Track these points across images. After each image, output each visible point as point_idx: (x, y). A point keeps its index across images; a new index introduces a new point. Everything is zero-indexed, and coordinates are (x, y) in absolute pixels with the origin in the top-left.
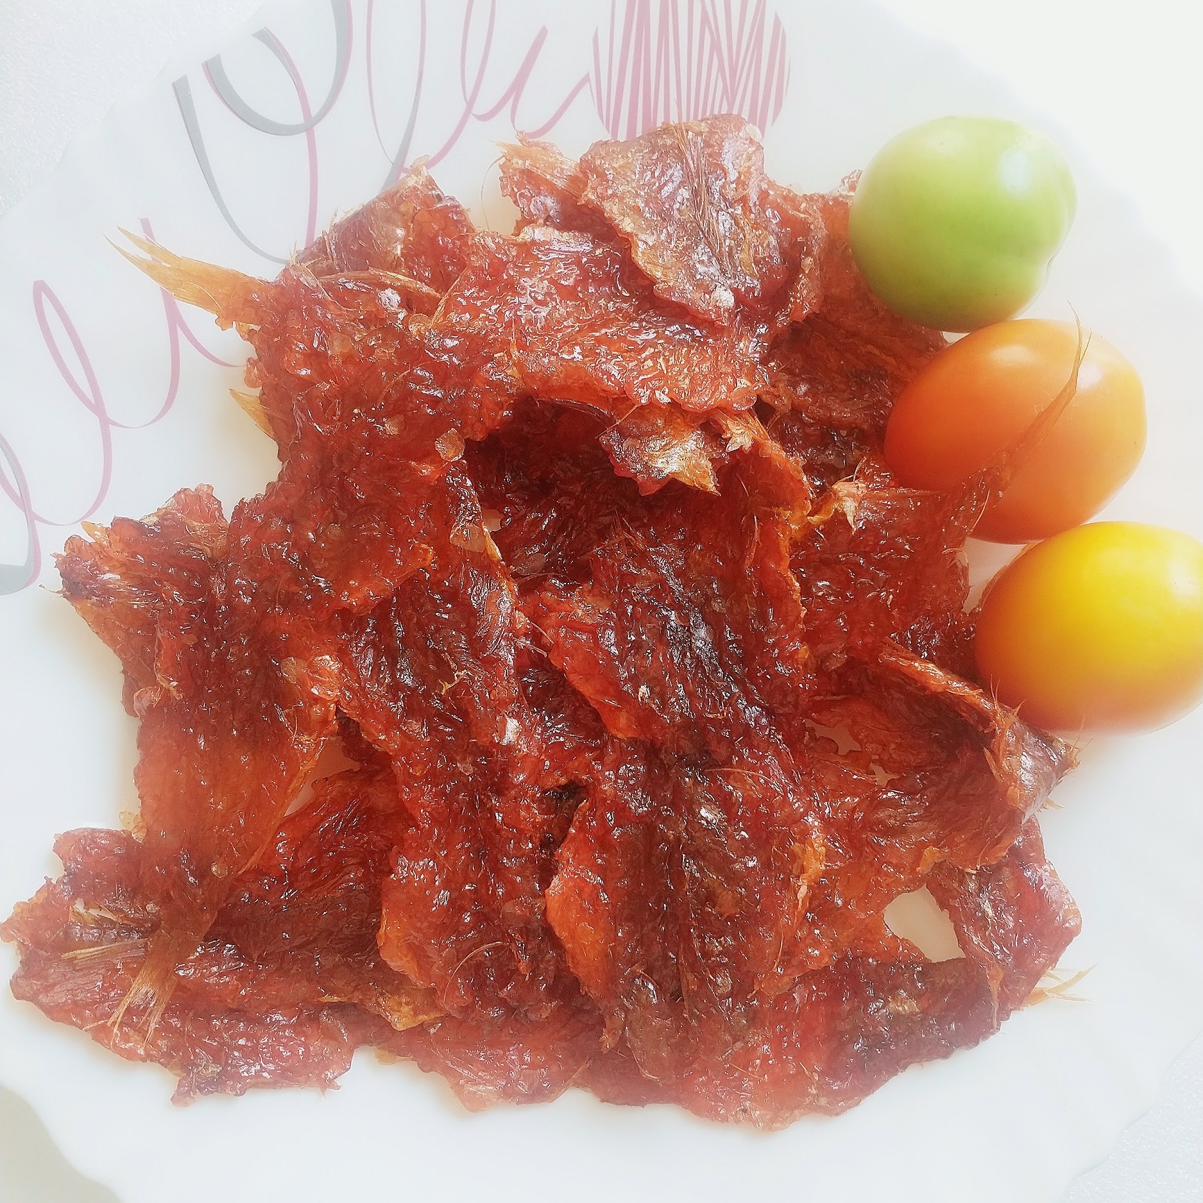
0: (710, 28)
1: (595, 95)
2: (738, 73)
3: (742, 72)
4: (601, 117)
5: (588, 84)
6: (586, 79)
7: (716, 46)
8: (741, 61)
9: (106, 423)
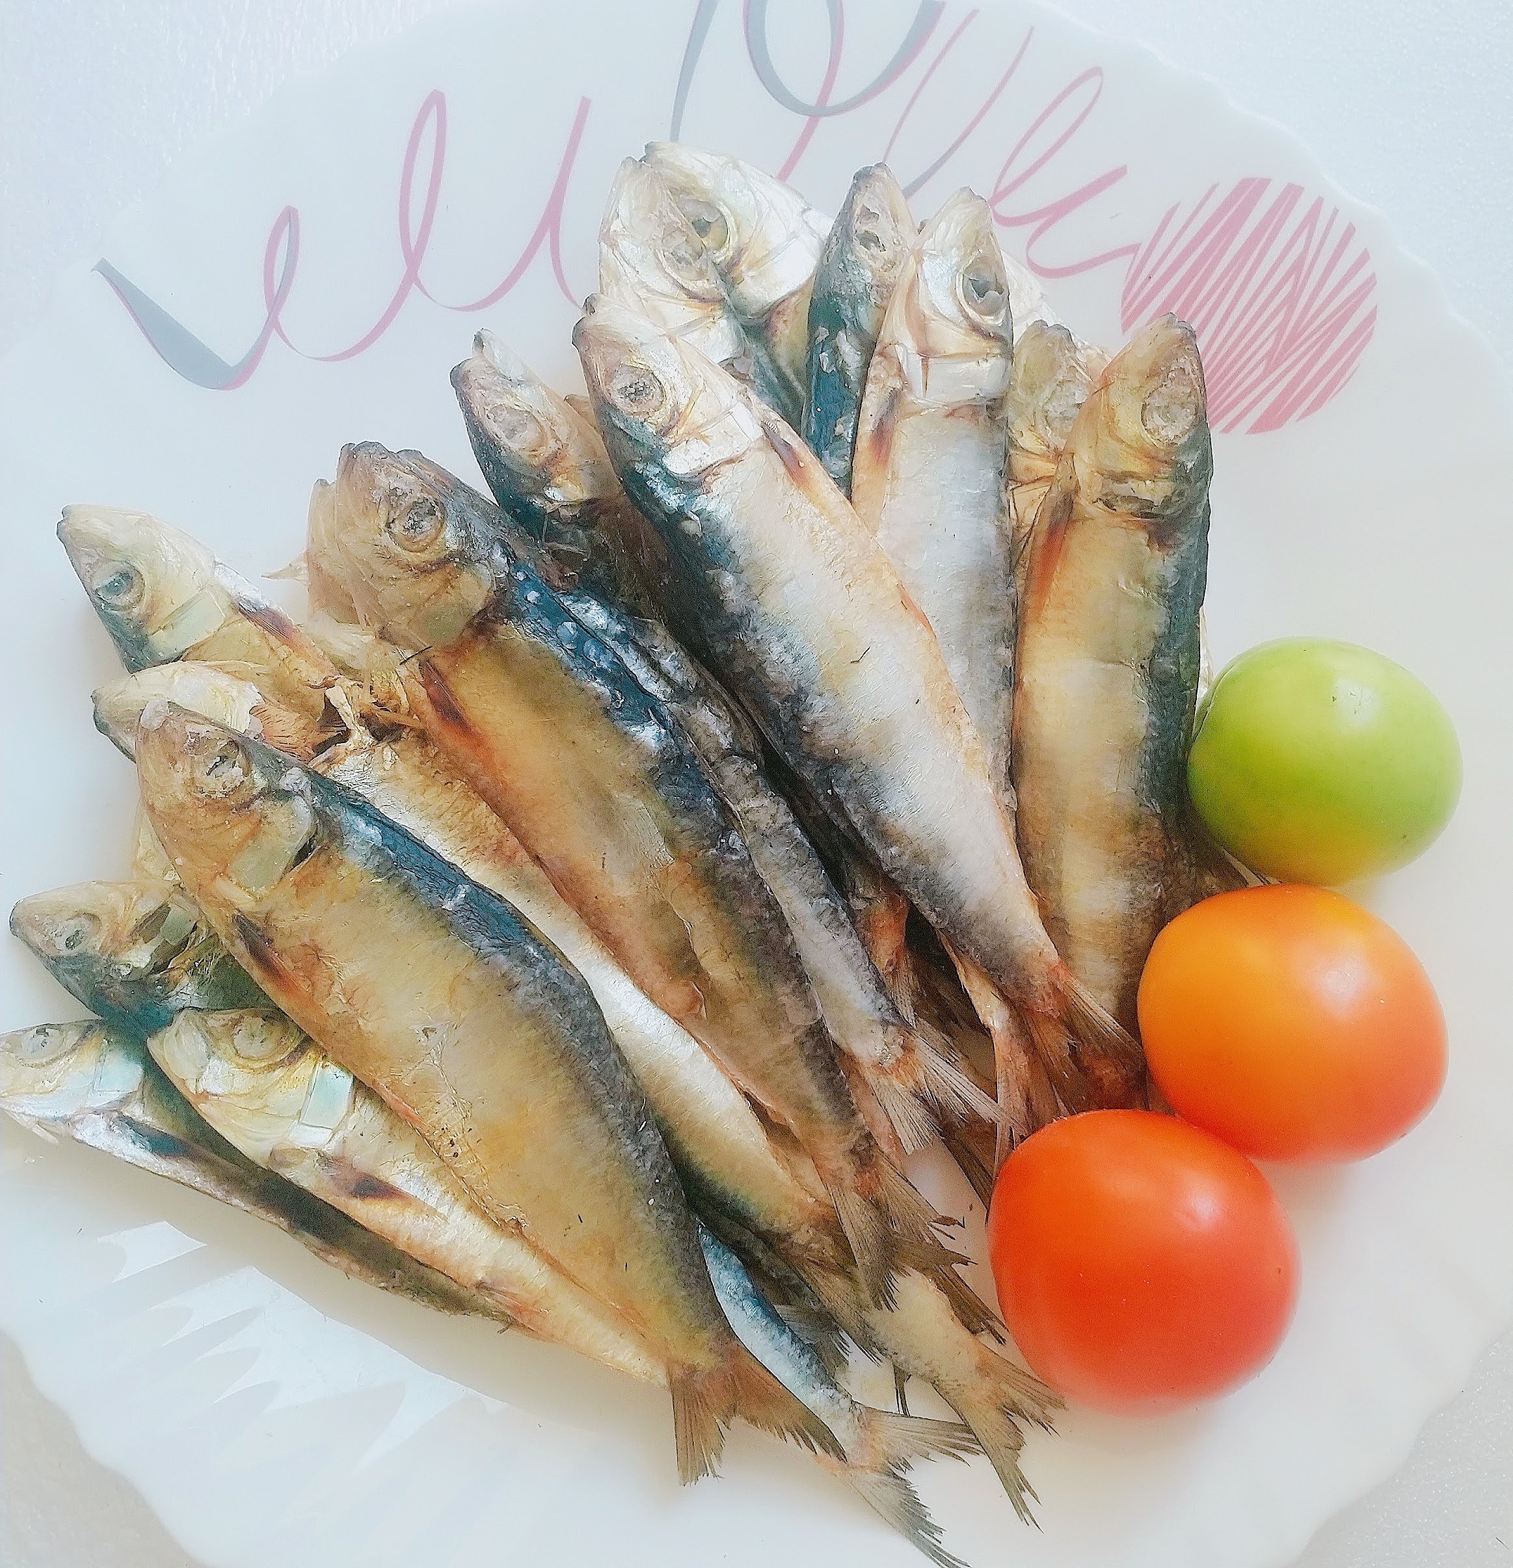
0: (1297, 278)
1: (1132, 271)
2: (1297, 344)
3: (1301, 345)
4: (1124, 298)
5: (1132, 256)
6: (1134, 249)
7: (1291, 301)
8: (1306, 333)
9: (411, 278)
